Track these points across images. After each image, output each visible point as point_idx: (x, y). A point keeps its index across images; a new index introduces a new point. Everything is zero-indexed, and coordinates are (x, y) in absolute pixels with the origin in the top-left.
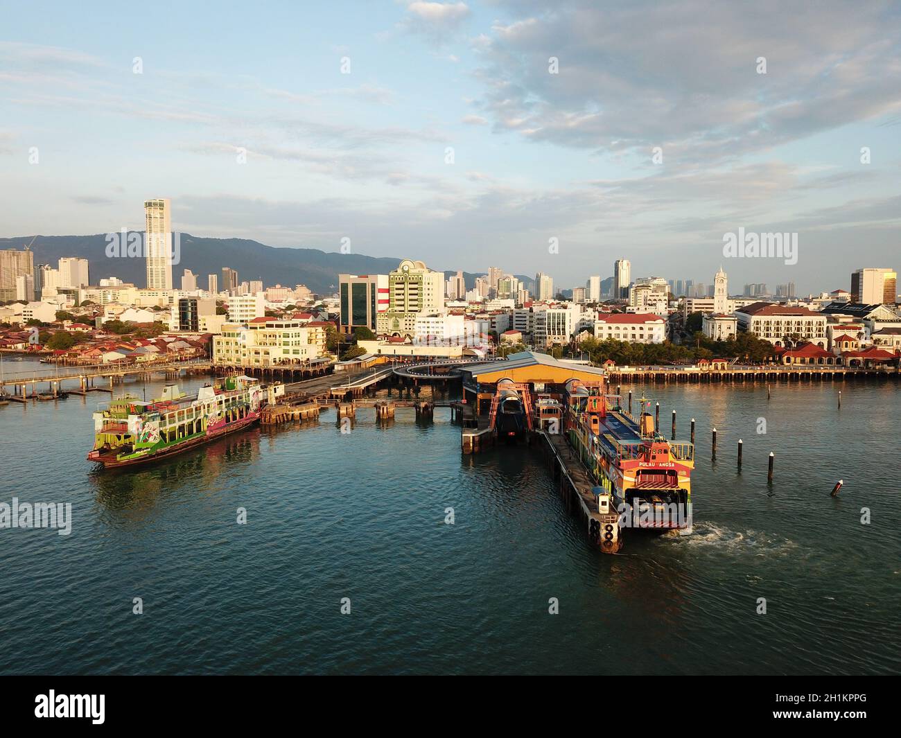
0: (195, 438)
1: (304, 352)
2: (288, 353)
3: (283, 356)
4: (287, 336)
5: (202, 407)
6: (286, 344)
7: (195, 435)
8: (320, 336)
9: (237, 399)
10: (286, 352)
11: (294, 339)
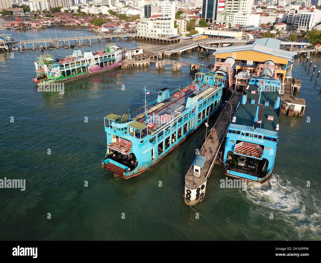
0: (82, 74)
1: (171, 32)
2: (164, 32)
3: (163, 33)
4: (164, 24)
5: (85, 61)
6: (164, 27)
7: (82, 73)
8: (183, 24)
9: (107, 57)
10: (164, 31)
11: (167, 26)
